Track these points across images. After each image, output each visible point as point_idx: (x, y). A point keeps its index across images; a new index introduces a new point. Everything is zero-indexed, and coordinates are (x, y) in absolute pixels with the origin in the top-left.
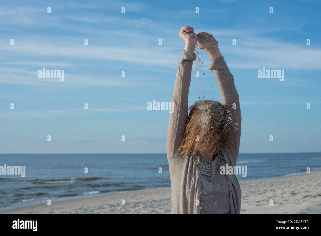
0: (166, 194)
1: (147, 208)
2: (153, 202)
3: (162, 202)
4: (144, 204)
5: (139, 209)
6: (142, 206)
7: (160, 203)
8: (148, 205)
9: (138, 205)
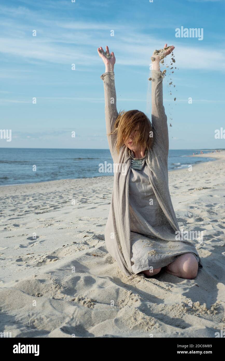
0: (48, 188)
1: (36, 200)
2: (41, 196)
3: (49, 195)
4: (33, 197)
5: (30, 202)
6: (31, 199)
7: (48, 196)
8: (37, 198)
9: (27, 198)
